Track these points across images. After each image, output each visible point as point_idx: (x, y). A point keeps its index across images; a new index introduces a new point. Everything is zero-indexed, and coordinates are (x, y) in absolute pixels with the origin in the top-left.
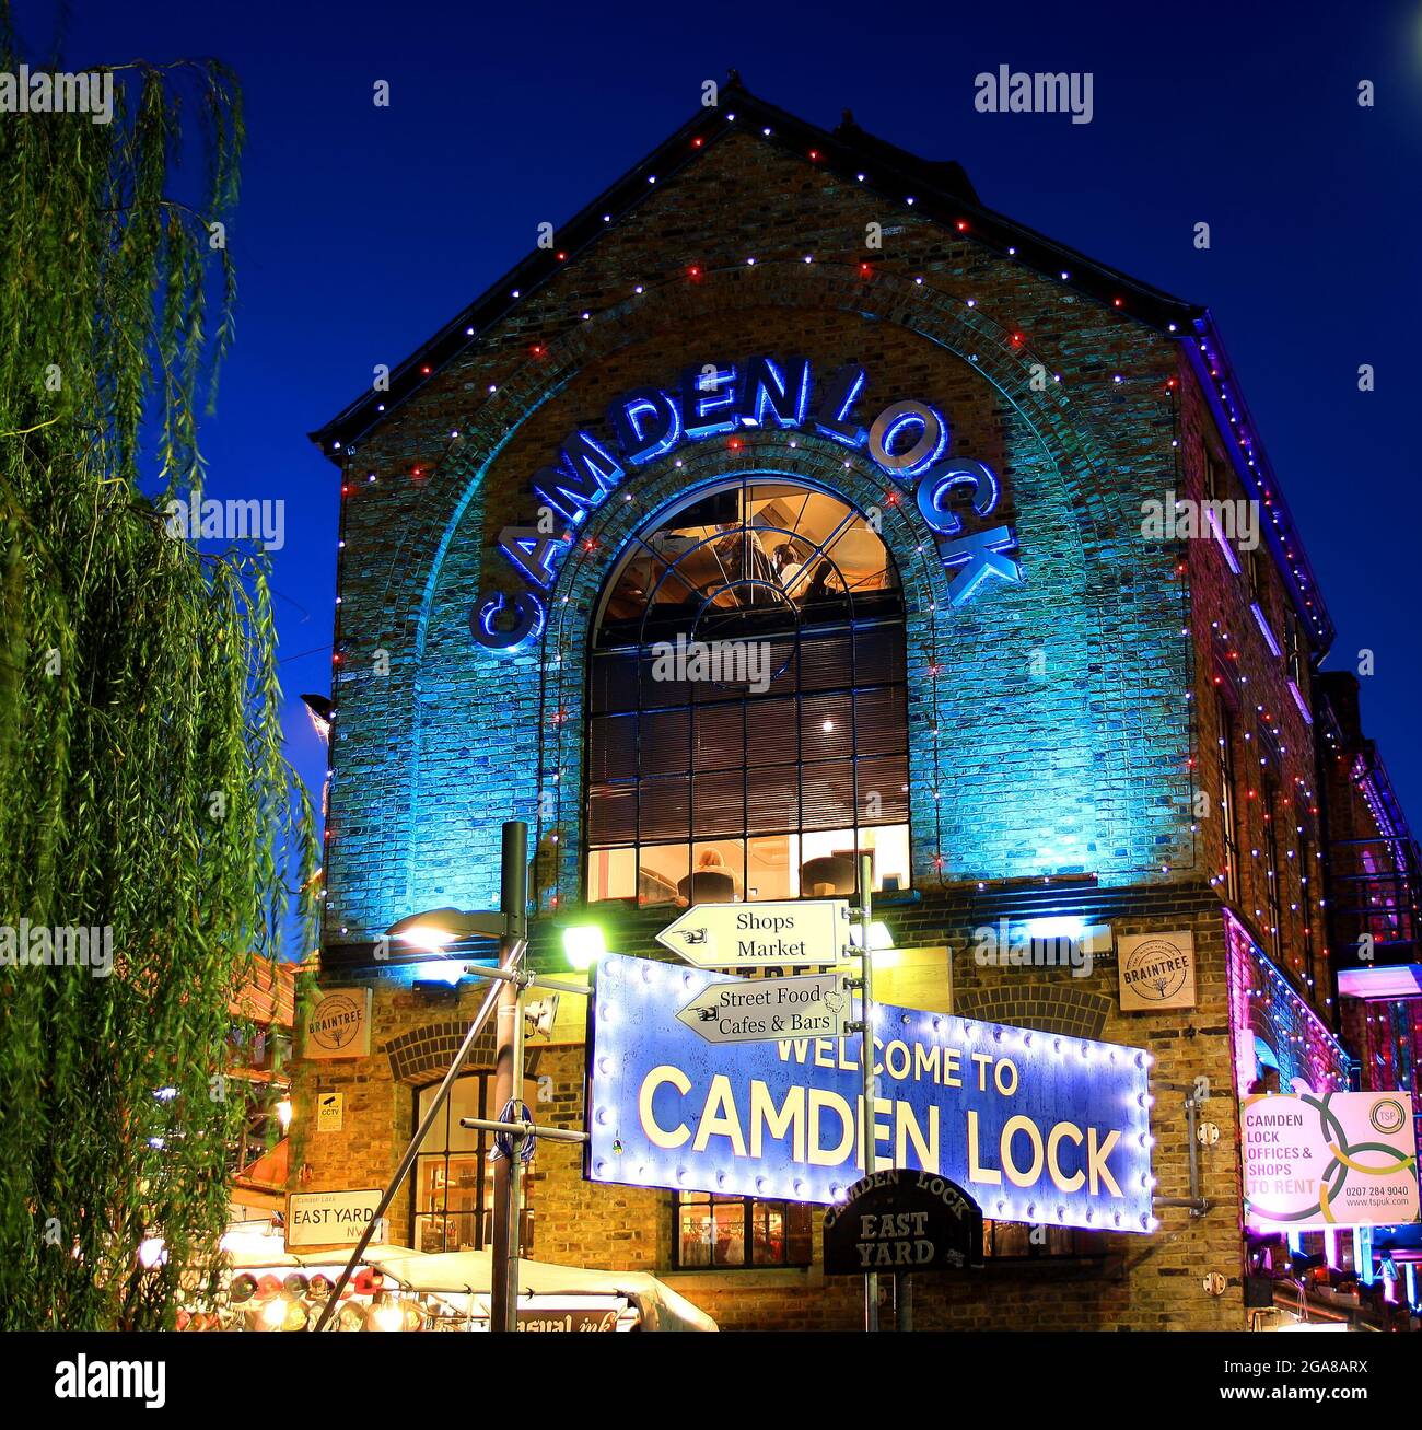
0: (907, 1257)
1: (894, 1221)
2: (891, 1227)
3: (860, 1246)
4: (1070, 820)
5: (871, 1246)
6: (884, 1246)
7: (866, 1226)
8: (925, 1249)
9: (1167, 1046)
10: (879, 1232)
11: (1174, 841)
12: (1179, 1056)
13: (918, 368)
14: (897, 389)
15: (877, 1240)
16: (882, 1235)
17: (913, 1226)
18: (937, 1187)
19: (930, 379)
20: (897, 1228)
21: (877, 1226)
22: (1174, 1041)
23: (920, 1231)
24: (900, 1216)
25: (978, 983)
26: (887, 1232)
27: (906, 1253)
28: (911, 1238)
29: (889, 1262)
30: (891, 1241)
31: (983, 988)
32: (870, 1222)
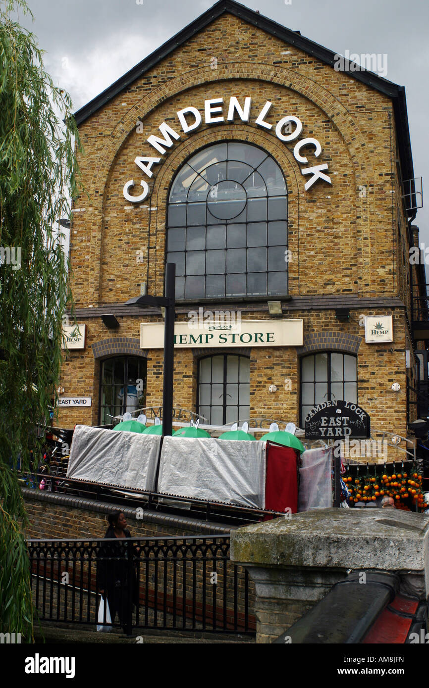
0: (340, 433)
1: (335, 420)
2: (334, 422)
3: (321, 429)
4: (348, 272)
5: (325, 429)
6: (330, 429)
7: (324, 421)
8: (347, 430)
9: (382, 355)
10: (329, 423)
11: (386, 281)
12: (386, 359)
13: (294, 104)
14: (286, 112)
15: (328, 427)
16: (330, 425)
17: (343, 422)
18: (353, 408)
19: (298, 108)
20: (336, 422)
21: (328, 421)
22: (385, 354)
23: (346, 424)
24: (338, 418)
25: (313, 330)
26: (332, 424)
27: (340, 432)
28: (342, 426)
29: (332, 435)
30: (334, 427)
31: (315, 332)
32: (325, 420)
